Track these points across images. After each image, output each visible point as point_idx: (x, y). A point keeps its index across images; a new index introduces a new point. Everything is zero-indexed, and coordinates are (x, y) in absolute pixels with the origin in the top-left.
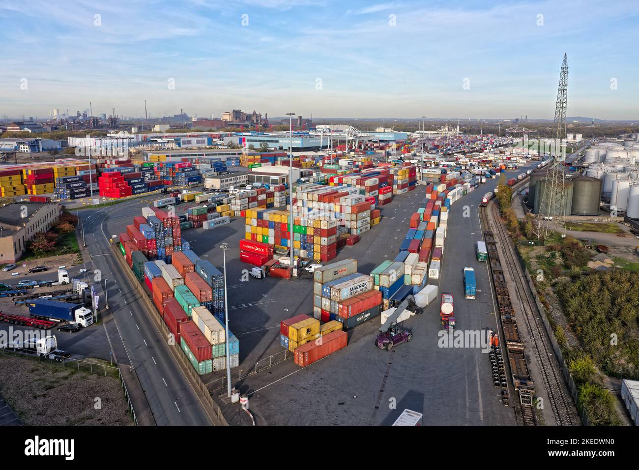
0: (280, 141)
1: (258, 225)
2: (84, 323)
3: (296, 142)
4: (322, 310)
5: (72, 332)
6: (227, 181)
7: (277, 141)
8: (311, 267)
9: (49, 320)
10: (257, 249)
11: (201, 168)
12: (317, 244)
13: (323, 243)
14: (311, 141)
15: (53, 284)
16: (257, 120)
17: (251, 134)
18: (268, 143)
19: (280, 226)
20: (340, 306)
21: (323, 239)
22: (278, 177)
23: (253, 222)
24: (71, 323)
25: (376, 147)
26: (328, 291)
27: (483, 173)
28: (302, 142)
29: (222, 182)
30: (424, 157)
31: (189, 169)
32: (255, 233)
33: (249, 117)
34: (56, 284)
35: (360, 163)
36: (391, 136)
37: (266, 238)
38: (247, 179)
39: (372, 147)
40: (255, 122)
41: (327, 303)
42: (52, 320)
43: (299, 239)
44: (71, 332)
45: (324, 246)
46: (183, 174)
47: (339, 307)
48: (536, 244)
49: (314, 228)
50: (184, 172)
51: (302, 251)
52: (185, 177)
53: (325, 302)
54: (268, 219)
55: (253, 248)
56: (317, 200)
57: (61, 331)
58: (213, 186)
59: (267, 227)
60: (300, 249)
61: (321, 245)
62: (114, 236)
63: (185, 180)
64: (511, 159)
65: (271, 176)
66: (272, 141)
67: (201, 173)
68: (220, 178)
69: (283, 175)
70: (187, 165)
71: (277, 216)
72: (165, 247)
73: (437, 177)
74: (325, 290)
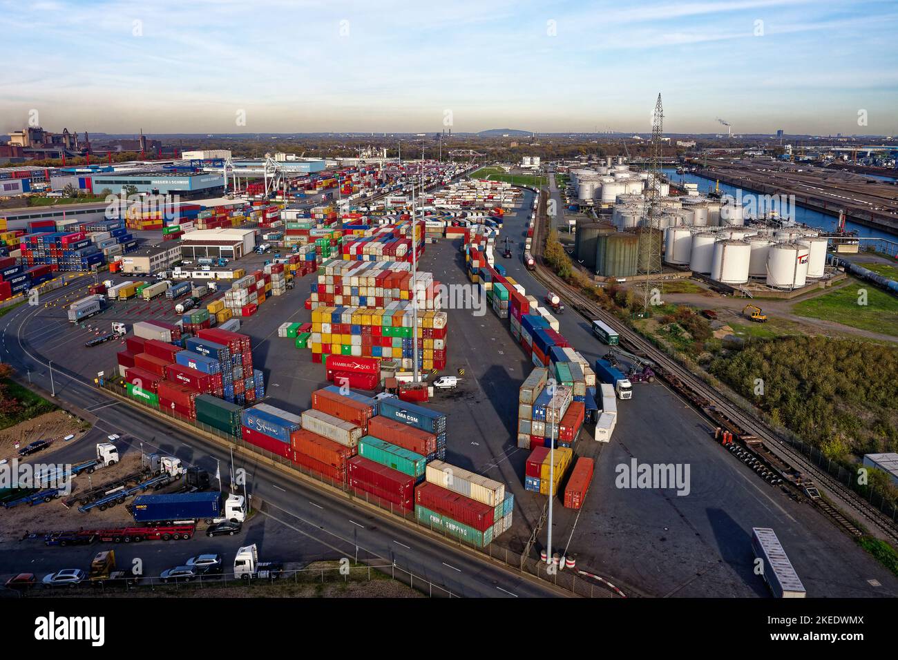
0: (153, 182)
1: (333, 332)
2: (240, 516)
3: (181, 182)
4: (532, 436)
5: (234, 533)
6: (157, 258)
7: (149, 183)
8: (443, 382)
9: (172, 524)
10: (358, 366)
11: (98, 240)
12: (428, 349)
13: (437, 347)
14: (202, 180)
15: (96, 468)
16: (72, 144)
17: (90, 170)
18: (136, 186)
19: (369, 330)
20: (561, 428)
21: (437, 341)
22: (232, 247)
23: (325, 327)
24: (216, 521)
25: (301, 186)
26: (541, 412)
27: (483, 222)
28: (191, 182)
29: (152, 261)
30: (389, 201)
31: (83, 244)
32: (329, 342)
33: (57, 139)
34: (100, 466)
35: (322, 217)
36: (306, 167)
37: (346, 348)
38: (180, 253)
39: (295, 186)
40: (68, 146)
41: (540, 428)
42: (180, 522)
43: (400, 345)
44: (232, 533)
45: (438, 351)
46: (78, 253)
47: (559, 430)
48: (645, 317)
49: (423, 329)
50: (78, 249)
51: (405, 360)
52: (82, 256)
53: (536, 427)
54: (349, 322)
55: (349, 365)
56: (374, 285)
57: (214, 535)
58: (136, 268)
59: (348, 333)
60: (402, 358)
61: (434, 350)
62: (101, 374)
63: (82, 261)
64: (494, 198)
65: (220, 247)
66: (140, 182)
67: (99, 247)
68: (148, 255)
69: (238, 244)
70: (79, 237)
71: (364, 317)
72: (234, 383)
73: (440, 231)
74: (537, 411)
